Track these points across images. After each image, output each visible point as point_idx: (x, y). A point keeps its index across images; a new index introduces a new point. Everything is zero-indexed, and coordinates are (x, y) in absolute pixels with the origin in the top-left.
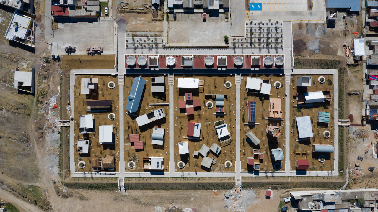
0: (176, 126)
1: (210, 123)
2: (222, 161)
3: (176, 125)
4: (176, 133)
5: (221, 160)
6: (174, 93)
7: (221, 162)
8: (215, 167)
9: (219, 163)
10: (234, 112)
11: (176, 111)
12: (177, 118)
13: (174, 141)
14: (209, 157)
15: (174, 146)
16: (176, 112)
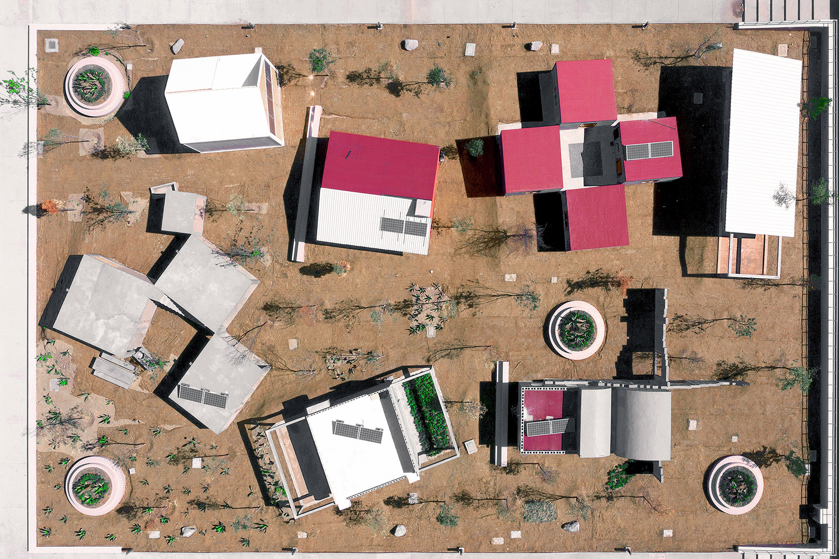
0: (403, 45)
1: (431, 332)
2: (125, 430)
3: (412, 44)
4: (352, 44)
5: (128, 422)
6: (669, 26)
7: (115, 424)
8: (70, 372)
9: (110, 410)
10: (516, 534)
11: (528, 47)
12: (471, 50)
13: (287, 27)
14: (153, 322)
15: (249, 27)
16: (520, 42)
